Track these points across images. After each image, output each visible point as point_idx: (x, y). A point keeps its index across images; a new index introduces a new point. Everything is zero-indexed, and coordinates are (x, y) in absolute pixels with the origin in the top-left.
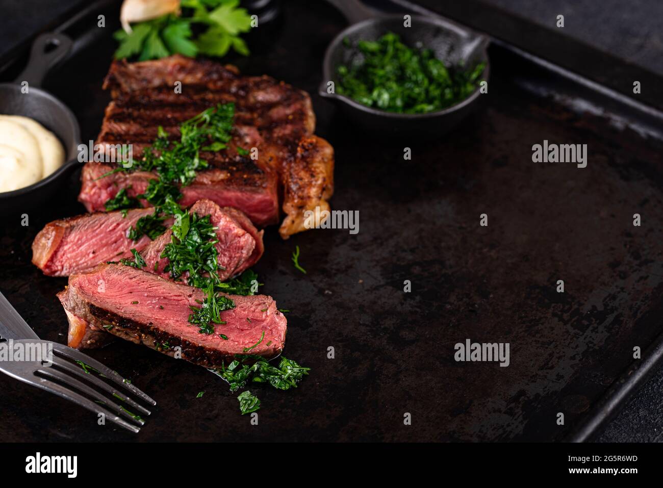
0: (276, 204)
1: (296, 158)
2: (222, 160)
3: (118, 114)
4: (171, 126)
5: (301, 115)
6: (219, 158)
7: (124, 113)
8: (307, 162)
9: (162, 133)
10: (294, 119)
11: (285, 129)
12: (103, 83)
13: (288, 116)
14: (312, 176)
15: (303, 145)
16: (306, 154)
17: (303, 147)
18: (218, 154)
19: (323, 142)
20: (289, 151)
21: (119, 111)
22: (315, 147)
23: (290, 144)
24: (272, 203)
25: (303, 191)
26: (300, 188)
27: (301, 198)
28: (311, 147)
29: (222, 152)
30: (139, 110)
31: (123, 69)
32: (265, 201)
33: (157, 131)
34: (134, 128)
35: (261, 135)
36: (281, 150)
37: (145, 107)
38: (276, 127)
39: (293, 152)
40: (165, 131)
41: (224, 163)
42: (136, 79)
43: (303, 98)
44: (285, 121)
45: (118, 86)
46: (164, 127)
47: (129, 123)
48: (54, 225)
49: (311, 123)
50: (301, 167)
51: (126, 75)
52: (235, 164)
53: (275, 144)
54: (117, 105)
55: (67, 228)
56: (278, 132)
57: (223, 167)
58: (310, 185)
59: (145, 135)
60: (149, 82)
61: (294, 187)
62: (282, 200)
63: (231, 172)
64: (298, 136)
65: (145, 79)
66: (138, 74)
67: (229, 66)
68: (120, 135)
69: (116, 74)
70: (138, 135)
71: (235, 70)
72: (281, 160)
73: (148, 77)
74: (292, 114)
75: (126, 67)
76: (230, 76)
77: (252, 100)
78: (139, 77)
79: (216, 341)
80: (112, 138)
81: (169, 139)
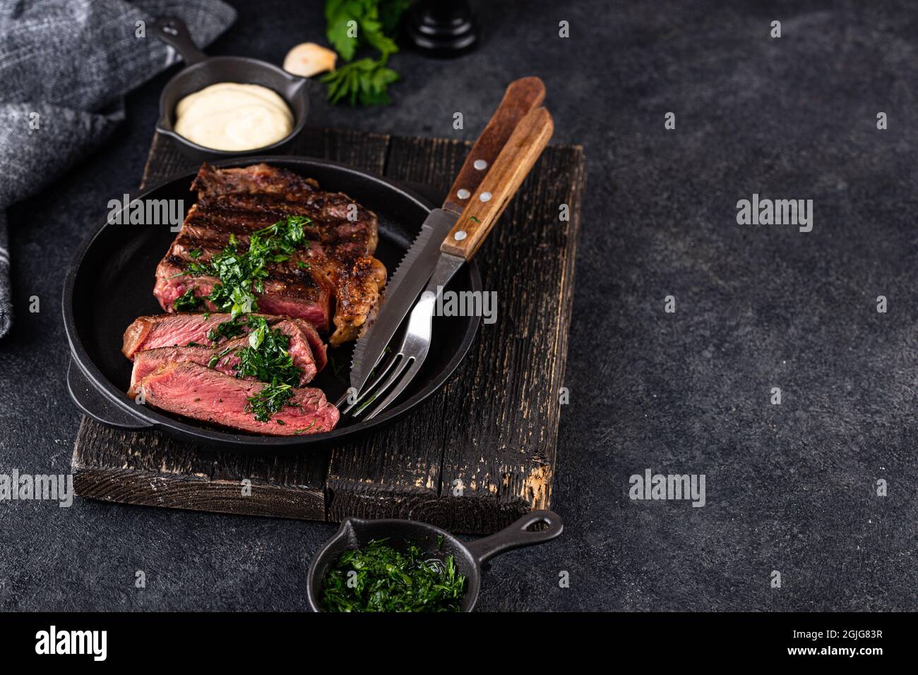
0: (326, 316)
1: (351, 275)
2: (283, 271)
3: (198, 218)
4: (243, 234)
5: (364, 235)
6: (280, 270)
7: (203, 217)
8: (360, 282)
9: (232, 241)
10: (356, 237)
11: (347, 246)
12: (191, 185)
13: (352, 233)
14: (363, 295)
16: (360, 273)
17: (359, 266)
18: (279, 266)
19: (380, 264)
20: (346, 269)
21: (198, 214)
22: (369, 268)
23: (348, 261)
24: (322, 316)
25: (353, 308)
26: (350, 305)
27: (351, 314)
28: (366, 267)
29: (285, 264)
30: (217, 216)
31: (210, 174)
32: (316, 313)
33: (229, 238)
34: (210, 233)
35: (324, 249)
36: (339, 267)
37: (223, 213)
38: (339, 244)
39: (349, 269)
40: (236, 238)
41: (282, 275)
42: (221, 184)
43: (370, 218)
44: (349, 238)
45: (204, 189)
46: (236, 234)
47: (205, 227)
48: (143, 320)
49: (373, 242)
50: (354, 285)
51: (214, 180)
52: (292, 276)
53: (336, 259)
54: (198, 208)
55: (154, 324)
56: (341, 249)
57: (282, 279)
58: (360, 302)
59: (217, 241)
61: (345, 303)
62: (333, 313)
63: (288, 285)
64: (358, 254)
65: (230, 185)
66: (225, 179)
67: (310, 180)
68: (195, 239)
69: (203, 177)
70: (211, 240)
71: (316, 183)
72: (338, 276)
73: (233, 183)
74: (356, 233)
75: (213, 172)
76: (309, 189)
77: (324, 214)
78: (224, 182)
79: (270, 424)
80: (187, 242)
81: (239, 246)
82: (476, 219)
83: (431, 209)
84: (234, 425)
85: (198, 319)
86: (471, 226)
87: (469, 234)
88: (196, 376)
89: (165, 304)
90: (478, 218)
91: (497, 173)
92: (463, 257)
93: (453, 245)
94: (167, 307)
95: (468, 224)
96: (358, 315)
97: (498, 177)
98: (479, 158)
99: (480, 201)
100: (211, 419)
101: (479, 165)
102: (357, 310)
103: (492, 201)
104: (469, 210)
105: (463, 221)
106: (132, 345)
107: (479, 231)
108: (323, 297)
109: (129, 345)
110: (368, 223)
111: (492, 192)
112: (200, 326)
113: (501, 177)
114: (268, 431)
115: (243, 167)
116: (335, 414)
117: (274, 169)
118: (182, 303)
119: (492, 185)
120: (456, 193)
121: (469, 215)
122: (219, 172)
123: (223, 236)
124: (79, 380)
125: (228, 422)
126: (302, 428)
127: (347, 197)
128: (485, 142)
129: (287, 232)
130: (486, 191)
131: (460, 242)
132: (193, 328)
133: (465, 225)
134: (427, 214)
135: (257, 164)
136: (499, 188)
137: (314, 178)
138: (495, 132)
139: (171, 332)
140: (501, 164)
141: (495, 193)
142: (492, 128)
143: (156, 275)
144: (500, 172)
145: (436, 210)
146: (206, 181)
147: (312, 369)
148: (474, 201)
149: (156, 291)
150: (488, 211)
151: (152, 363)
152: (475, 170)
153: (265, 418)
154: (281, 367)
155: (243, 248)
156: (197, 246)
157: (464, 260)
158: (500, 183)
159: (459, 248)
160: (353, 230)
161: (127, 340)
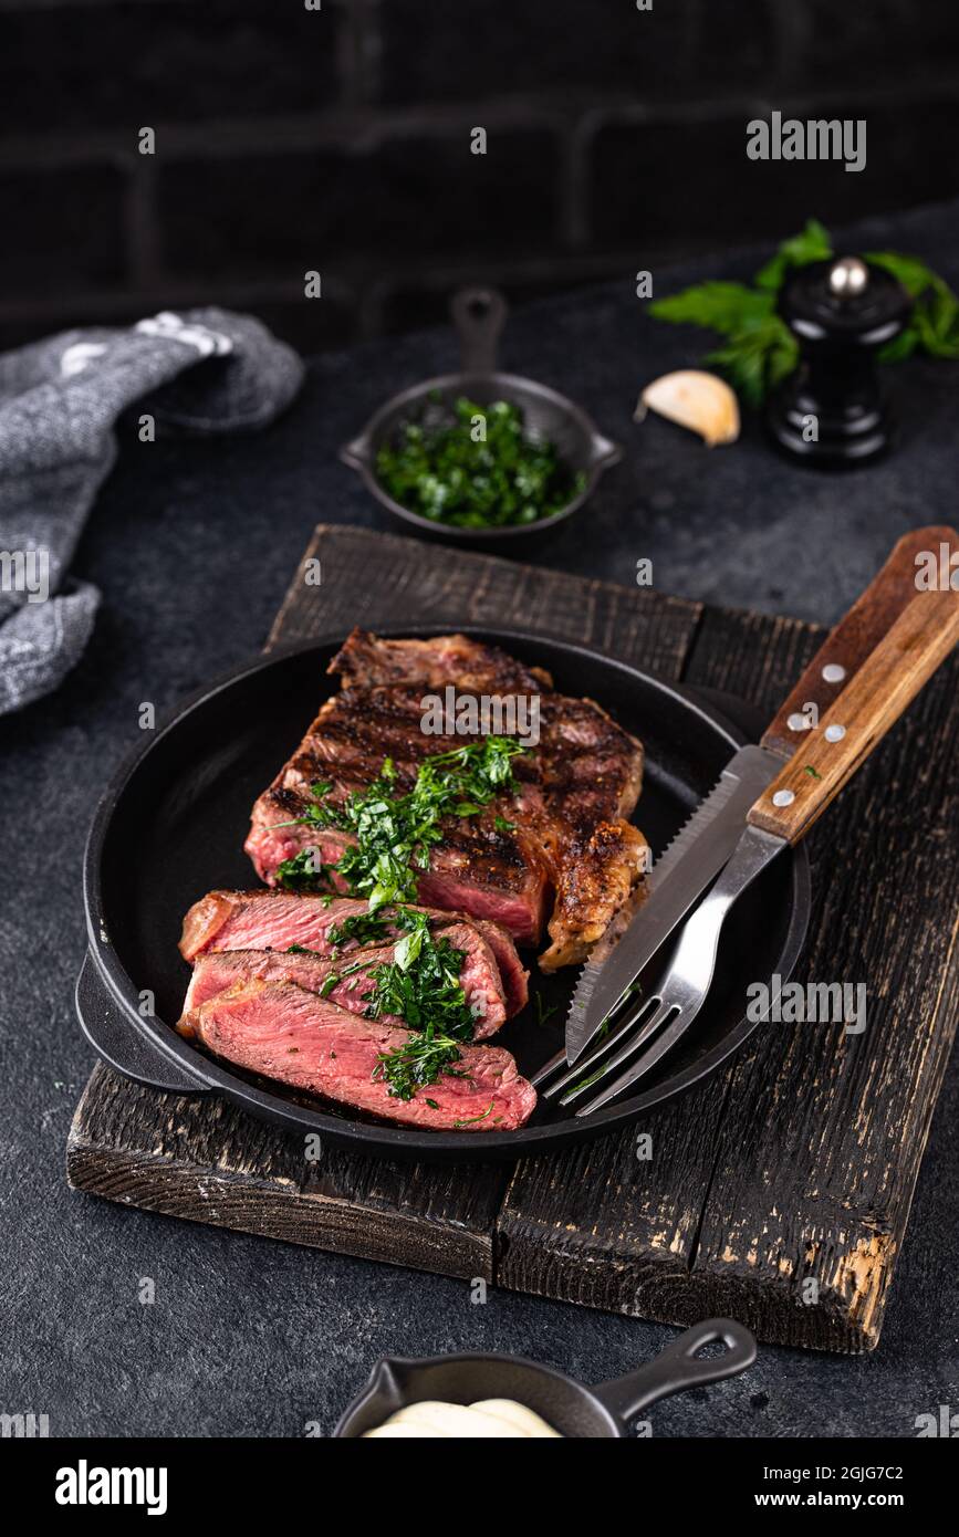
0: (534, 918)
1: (585, 851)
2: (467, 834)
3: (334, 726)
4: (408, 760)
5: (617, 780)
6: (464, 830)
7: (342, 722)
8: (600, 867)
9: (388, 772)
10: (604, 783)
11: (585, 798)
12: (329, 664)
13: (597, 775)
14: (604, 889)
15: (600, 834)
16: (601, 850)
17: (600, 837)
18: (463, 823)
19: (637, 834)
20: (578, 838)
21: (336, 717)
22: (618, 842)
23: (584, 826)
24: (528, 918)
25: (583, 910)
26: (579, 904)
27: (579, 920)
28: (612, 840)
29: (473, 820)
30: (367, 723)
31: (365, 647)
32: (518, 911)
33: (381, 764)
34: (351, 754)
35: (546, 799)
36: (566, 834)
37: (380, 718)
38: (573, 790)
39: (583, 840)
40: (395, 768)
41: (466, 839)
42: (382, 665)
43: (631, 749)
44: (590, 784)
45: (352, 673)
46: (396, 759)
47: (344, 743)
48: (218, 898)
49: (631, 794)
50: (590, 870)
51: (369, 658)
52: (483, 843)
53: (563, 819)
54: (338, 706)
55: (236, 906)
56: (574, 802)
57: (465, 846)
58: (596, 901)
59: (361, 769)
61: (571, 901)
62: (548, 913)
63: (474, 859)
64: (602, 814)
65: (398, 669)
66: (390, 657)
67: (537, 671)
68: (323, 762)
69: (352, 653)
70: (352, 766)
71: (547, 677)
72: (564, 849)
73: (403, 666)
74: (604, 775)
75: (371, 644)
76: (534, 687)
77: (554, 735)
78: (388, 663)
79: (414, 1105)
80: (309, 766)
81: (398, 782)
82: (815, 773)
83: (742, 745)
84: (352, 1101)
85: (314, 904)
86: (804, 783)
87: (799, 797)
88: (295, 1008)
89: (263, 868)
90: (818, 771)
91: (860, 692)
92: (785, 838)
93: (769, 814)
94: (265, 874)
95: (798, 780)
96: (592, 923)
97: (861, 699)
98: (834, 661)
99: (824, 740)
100: (312, 1086)
101: (832, 674)
102: (589, 916)
103: (845, 742)
104: (804, 753)
105: (790, 773)
106: (196, 938)
107: (817, 794)
108: (531, 885)
109: (192, 937)
110: (626, 759)
111: (847, 725)
112: (314, 917)
113: (867, 699)
114: (408, 1117)
115: (424, 637)
116: (528, 1098)
117: (478, 647)
118: (290, 872)
119: (848, 714)
120: (786, 720)
121: (803, 764)
122: (381, 646)
123: (373, 761)
124: (95, 995)
125: (342, 1095)
126: (469, 1117)
127: (596, 706)
128: (847, 634)
129: (483, 763)
130: (837, 722)
131: (782, 809)
132: (302, 920)
133: (793, 781)
134: (734, 752)
135: (449, 634)
136: (861, 719)
137: (545, 667)
138: (865, 618)
139: (265, 923)
140: (868, 675)
141: (852, 729)
142: (861, 612)
143: (253, 818)
144: (864, 691)
145: (750, 747)
146: (355, 659)
147: (498, 1014)
148: (815, 739)
149: (250, 845)
150: (835, 759)
151: (224, 975)
152: (823, 681)
153: (406, 1093)
154: (445, 1004)
155: (405, 786)
156: (326, 774)
157: (783, 842)
158: (863, 711)
159: (778, 820)
160: (599, 769)
161: (189, 928)
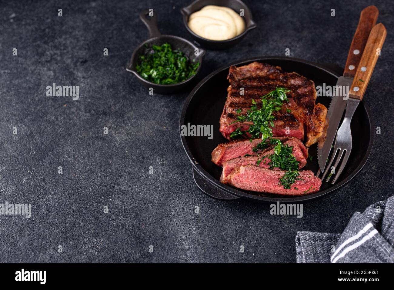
0: (303, 134)
1: (312, 114)
2: (280, 115)
3: (234, 93)
4: (257, 98)
5: (312, 93)
6: (279, 114)
7: (236, 92)
8: (317, 117)
9: (254, 102)
10: (308, 94)
11: (305, 99)
12: (227, 77)
13: (306, 92)
14: (320, 123)
15: (315, 109)
16: (317, 112)
18: (278, 112)
21: (233, 91)
22: (320, 110)
25: (317, 129)
26: (315, 128)
27: (315, 132)
29: (280, 111)
31: (235, 70)
32: (299, 133)
33: (252, 101)
34: (242, 100)
35: (295, 101)
36: (305, 109)
38: (302, 98)
39: (311, 111)
40: (255, 101)
41: (281, 117)
44: (304, 95)
45: (233, 78)
46: (254, 99)
47: (239, 97)
48: (221, 146)
49: (315, 96)
50: (315, 118)
51: (236, 73)
52: (285, 117)
53: (302, 106)
54: (232, 87)
55: (227, 147)
56: (303, 101)
57: (281, 119)
59: (247, 103)
60: (245, 75)
61: (312, 127)
62: (306, 133)
63: (284, 121)
65: (243, 74)
66: (241, 72)
67: (277, 67)
68: (236, 104)
69: (232, 73)
70: (243, 103)
71: (280, 68)
72: (306, 114)
73: (245, 73)
74: (308, 92)
75: (236, 69)
76: (279, 72)
77: (289, 84)
78: (241, 73)
79: (292, 190)
80: (234, 106)
81: (257, 105)
82: (362, 81)
83: (339, 77)
84: (276, 193)
85: (247, 142)
86: (360, 84)
87: (360, 88)
88: (254, 171)
89: (225, 135)
90: (363, 80)
91: (366, 57)
92: (360, 99)
93: (354, 94)
94: (227, 137)
95: (358, 83)
96: (319, 132)
97: (367, 59)
98: (355, 49)
99: (361, 72)
100: (264, 191)
101: (356, 52)
102: (319, 130)
103: (367, 71)
104: (357, 76)
105: (355, 82)
106: (217, 158)
107: (364, 86)
108: (301, 125)
110: (311, 86)
111: (366, 66)
112: (249, 146)
113: (369, 59)
114: (291, 193)
115: (247, 64)
116: (320, 182)
117: (260, 64)
118: (235, 135)
119: (365, 63)
120: (348, 68)
121: (358, 79)
122: (238, 69)
123: (249, 101)
124: (199, 179)
125: (273, 192)
126: (306, 190)
127: (298, 74)
128: (356, 41)
129: (278, 96)
130: (363, 66)
131: (357, 92)
132: (245, 147)
133: (357, 84)
134: (337, 79)
135: (253, 62)
136: (369, 64)
137: (279, 66)
138: (360, 35)
139: (236, 150)
140: (367, 52)
141: (368, 67)
142: (358, 34)
143: (220, 122)
144: (367, 56)
145: (341, 77)
146: (234, 74)
147: (304, 161)
148: (359, 72)
149: (221, 130)
150: (366, 76)
151: (231, 166)
152: (354, 55)
153: (288, 187)
154: (291, 162)
155: (260, 105)
156: (239, 107)
157: (359, 100)
158: (369, 62)
159: (357, 95)
160: (306, 90)
161: (214, 156)
